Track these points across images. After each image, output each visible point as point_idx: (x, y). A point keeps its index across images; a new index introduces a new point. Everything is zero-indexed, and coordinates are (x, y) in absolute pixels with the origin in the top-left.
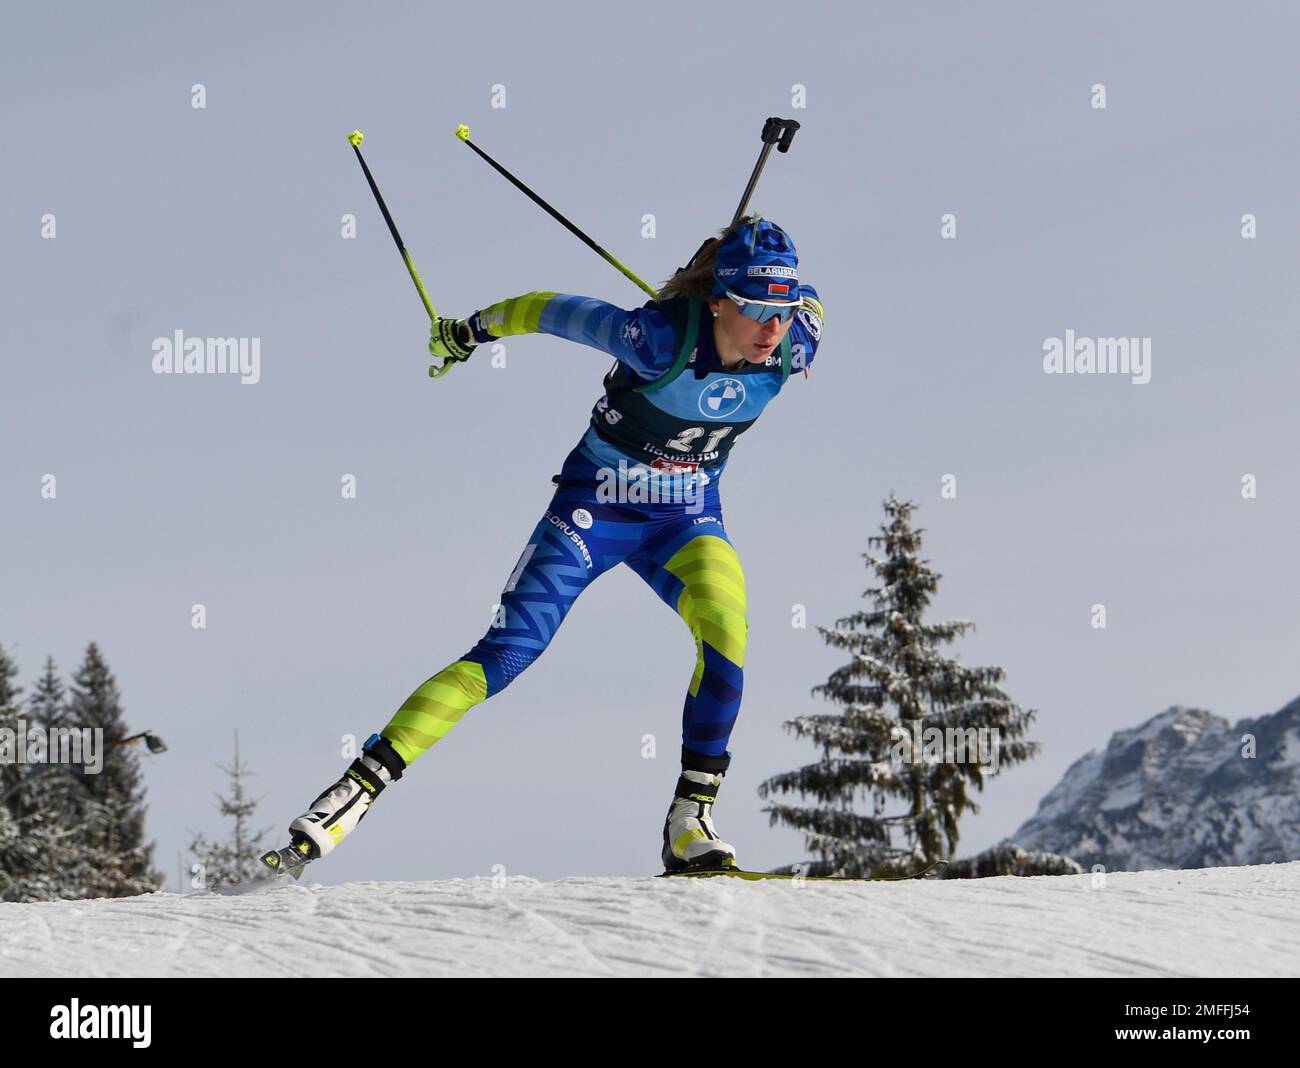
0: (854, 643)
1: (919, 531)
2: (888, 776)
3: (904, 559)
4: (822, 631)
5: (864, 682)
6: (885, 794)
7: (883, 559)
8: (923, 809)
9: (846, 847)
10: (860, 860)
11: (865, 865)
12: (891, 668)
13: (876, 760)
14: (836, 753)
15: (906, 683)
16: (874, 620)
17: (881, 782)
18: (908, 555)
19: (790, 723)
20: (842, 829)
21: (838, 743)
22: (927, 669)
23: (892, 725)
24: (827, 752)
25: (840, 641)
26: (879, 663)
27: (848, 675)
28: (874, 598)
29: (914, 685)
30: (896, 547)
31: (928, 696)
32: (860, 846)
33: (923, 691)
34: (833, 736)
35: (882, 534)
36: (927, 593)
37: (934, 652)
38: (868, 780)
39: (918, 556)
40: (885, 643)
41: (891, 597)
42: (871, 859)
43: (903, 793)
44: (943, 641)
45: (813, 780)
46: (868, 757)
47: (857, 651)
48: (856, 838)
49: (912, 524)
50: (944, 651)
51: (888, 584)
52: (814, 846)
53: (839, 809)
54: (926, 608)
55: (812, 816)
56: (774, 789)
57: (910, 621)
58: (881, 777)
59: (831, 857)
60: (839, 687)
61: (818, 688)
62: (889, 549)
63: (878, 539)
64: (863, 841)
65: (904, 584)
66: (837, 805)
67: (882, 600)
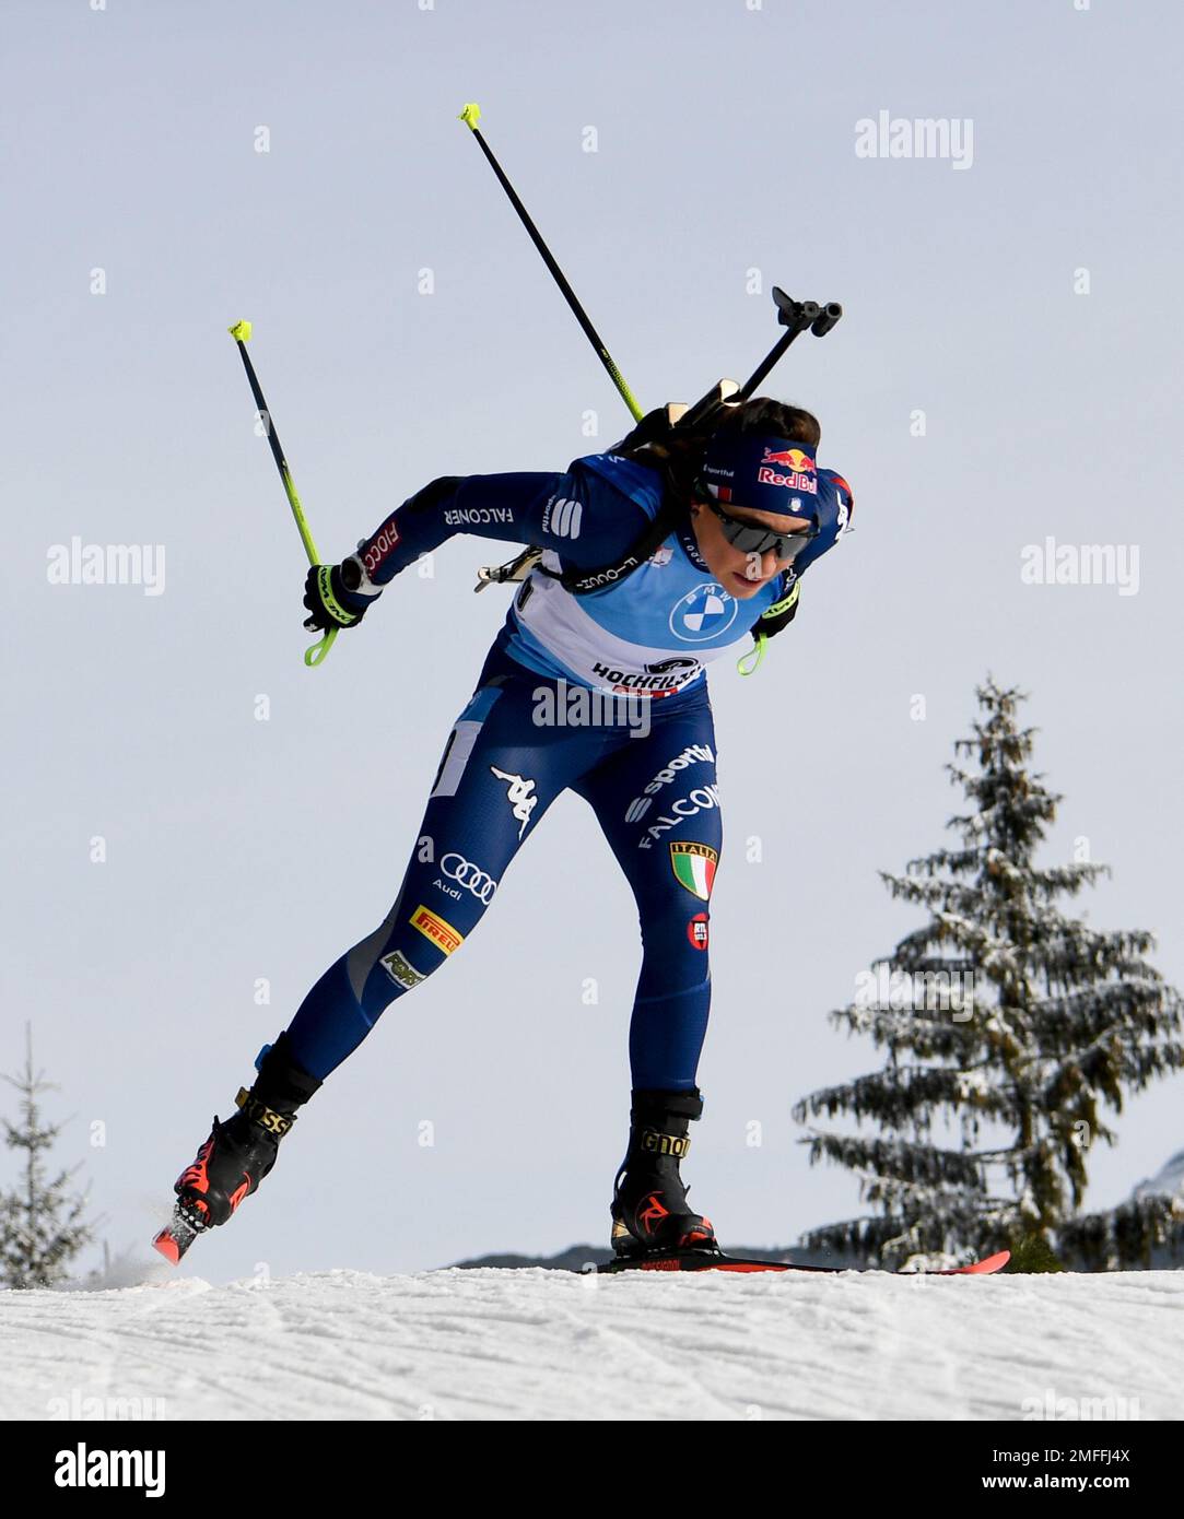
0: (934, 894)
1: (1028, 733)
2: (983, 1091)
3: (1006, 773)
4: (886, 877)
5: (948, 952)
6: (979, 1117)
7: (977, 772)
8: (1034, 1139)
9: (921, 1196)
10: (942, 1214)
11: (949, 1222)
12: (988, 932)
13: (965, 1068)
14: (906, 1057)
15: (1010, 954)
16: (963, 862)
17: (974, 1100)
18: (1013, 767)
19: (839, 1014)
20: (915, 1170)
21: (910, 1041)
22: (1040, 933)
23: (989, 1016)
24: (893, 1055)
25: (913, 892)
26: (970, 925)
27: (924, 943)
28: (963, 829)
29: (1021, 956)
30: (996, 755)
31: (1042, 972)
32: (942, 1195)
33: (1035, 966)
34: (902, 1033)
35: (975, 736)
36: (1040, 822)
37: (1050, 910)
38: (954, 1097)
39: (1027, 768)
40: (979, 896)
41: (988, 829)
42: (958, 1213)
43: (1005, 1116)
44: (1064, 893)
45: (875, 1097)
46: (953, 1063)
47: (938, 907)
48: (934, 1183)
49: (1019, 721)
50: (1065, 907)
51: (985, 808)
52: (874, 1194)
53: (910, 1138)
54: (1039, 844)
55: (870, 1149)
56: (816, 1111)
57: (1015, 864)
58: (973, 1092)
59: (897, 1211)
60: (910, 958)
61: (880, 962)
62: (985, 758)
63: (969, 744)
64: (946, 1187)
65: (1007, 808)
66: (908, 1134)
67: (974, 833)
